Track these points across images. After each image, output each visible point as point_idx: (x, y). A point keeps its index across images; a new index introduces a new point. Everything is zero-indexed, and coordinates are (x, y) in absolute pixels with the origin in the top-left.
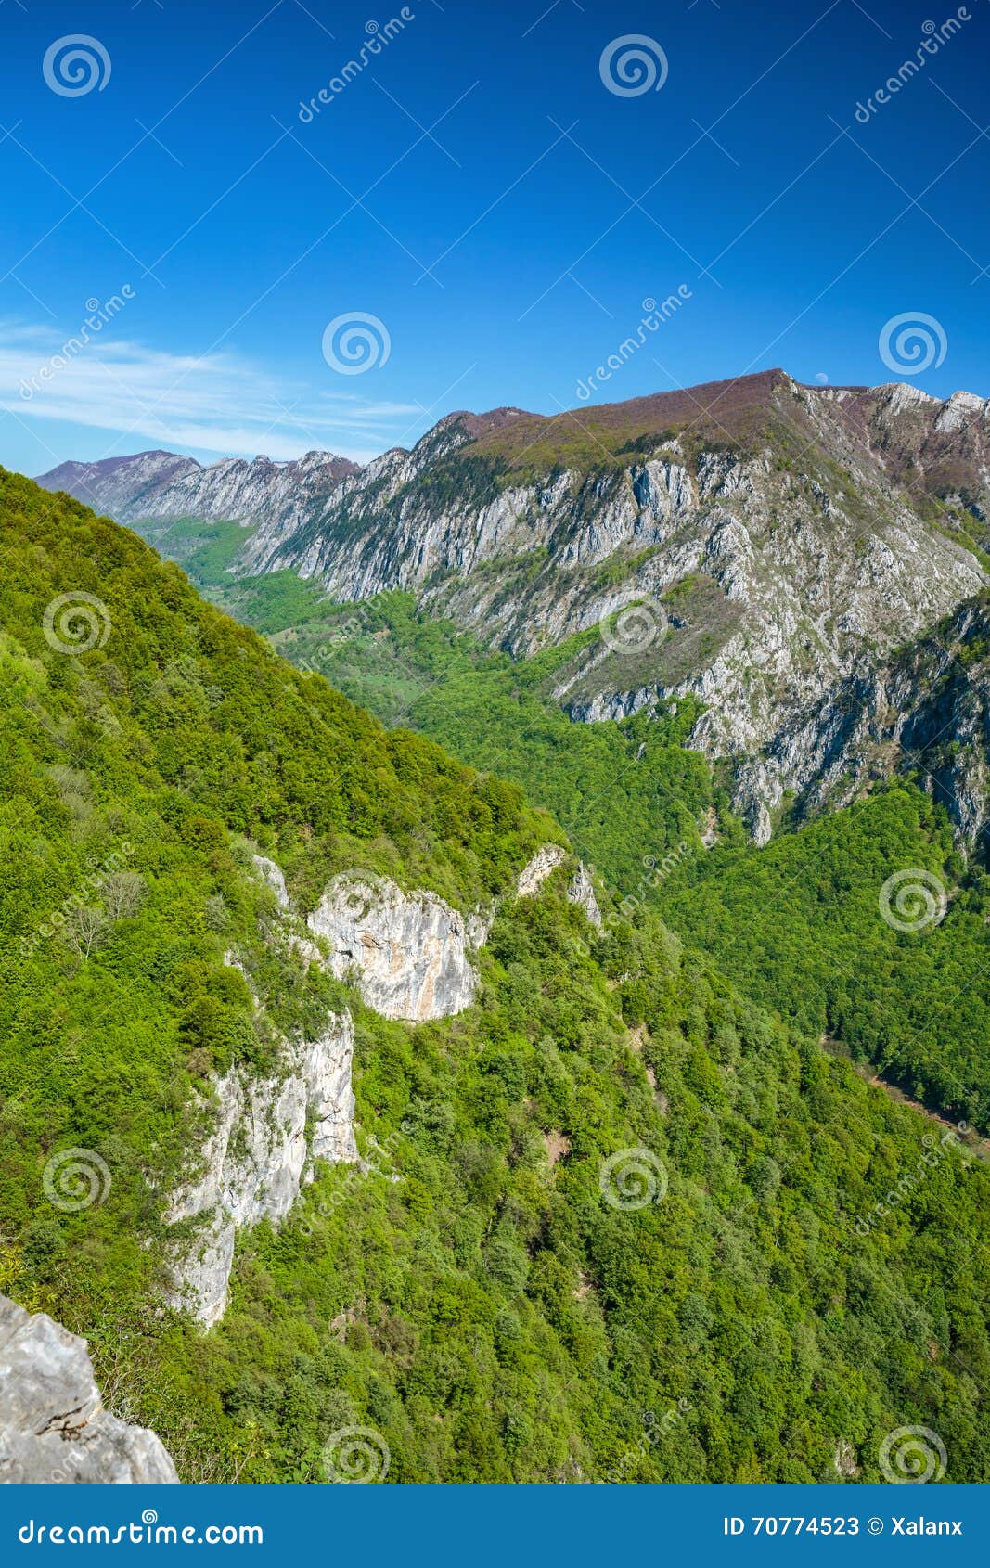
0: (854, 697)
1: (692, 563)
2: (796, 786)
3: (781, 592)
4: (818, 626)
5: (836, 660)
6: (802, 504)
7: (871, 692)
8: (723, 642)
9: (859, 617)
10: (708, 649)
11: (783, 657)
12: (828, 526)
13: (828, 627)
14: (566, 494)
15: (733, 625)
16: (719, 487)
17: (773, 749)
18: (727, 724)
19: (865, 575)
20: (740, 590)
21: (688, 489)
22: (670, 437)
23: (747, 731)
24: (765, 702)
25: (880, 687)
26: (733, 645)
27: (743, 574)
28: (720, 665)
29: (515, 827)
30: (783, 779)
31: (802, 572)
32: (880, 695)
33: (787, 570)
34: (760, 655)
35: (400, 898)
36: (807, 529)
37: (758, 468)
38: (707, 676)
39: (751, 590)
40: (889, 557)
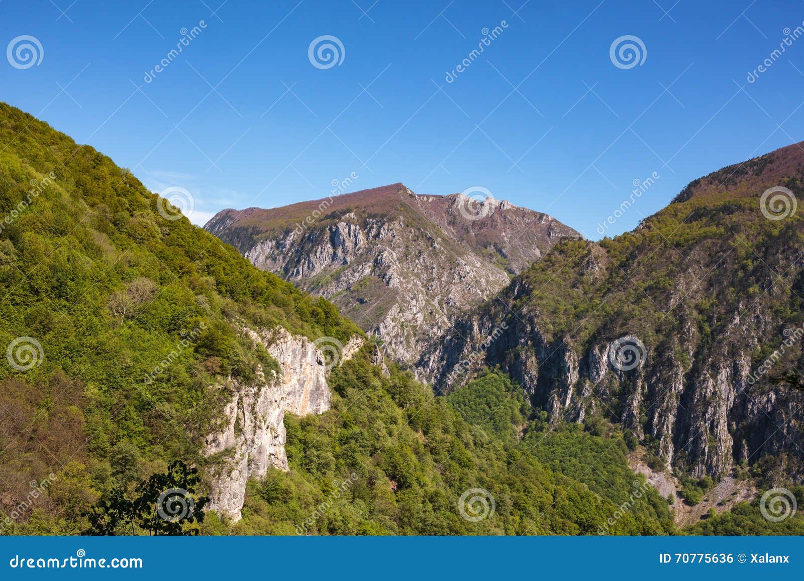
0: (462, 329)
1: (367, 271)
2: (433, 381)
3: (415, 284)
4: (435, 302)
5: (446, 320)
6: (421, 243)
7: (471, 328)
8: (388, 309)
9: (456, 295)
10: (380, 314)
11: (420, 316)
12: (435, 254)
13: (440, 303)
14: (292, 245)
15: (393, 301)
16: (377, 235)
17: (422, 363)
18: (394, 351)
19: (456, 277)
20: (395, 282)
21: (361, 236)
22: (349, 211)
23: (407, 354)
24: (413, 340)
25: (475, 324)
26: (394, 310)
27: (395, 275)
28: (388, 320)
30: (428, 378)
31: (424, 276)
32: (476, 328)
33: (417, 275)
34: (408, 315)
36: (425, 255)
37: (396, 225)
38: (382, 329)
39: (400, 282)
40: (468, 268)
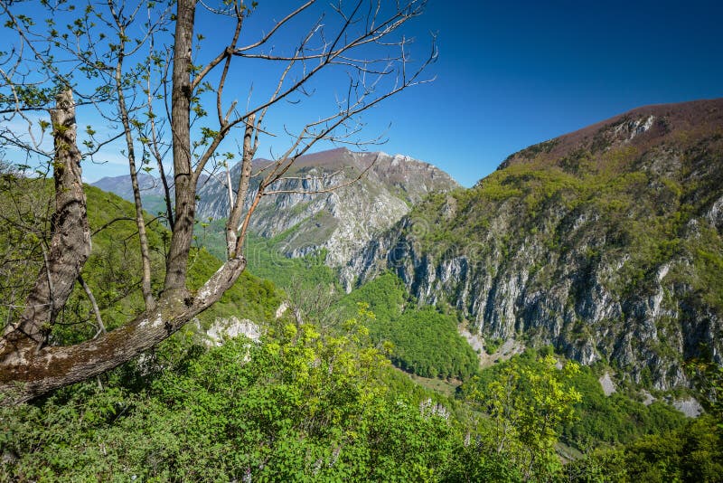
0: (373, 246)
1: (322, 207)
2: (358, 274)
3: (350, 215)
4: (361, 225)
5: (367, 235)
6: (354, 188)
7: (378, 245)
8: (333, 231)
9: (373, 222)
10: (328, 234)
11: (352, 235)
12: (362, 194)
13: (364, 225)
14: (281, 186)
15: (336, 226)
16: (329, 183)
17: (350, 264)
18: (336, 256)
19: (374, 209)
20: (337, 214)
21: (320, 183)
22: (313, 168)
23: (342, 258)
24: (347, 249)
25: (381, 243)
26: (337, 231)
27: (338, 210)
28: (332, 239)
29: (274, 296)
30: (354, 273)
31: (356, 208)
32: (381, 247)
33: (351, 208)
34: (345, 234)
35: (238, 322)
36: (356, 195)
37: (341, 177)
38: (329, 242)
39: (341, 215)
40: (381, 203)
